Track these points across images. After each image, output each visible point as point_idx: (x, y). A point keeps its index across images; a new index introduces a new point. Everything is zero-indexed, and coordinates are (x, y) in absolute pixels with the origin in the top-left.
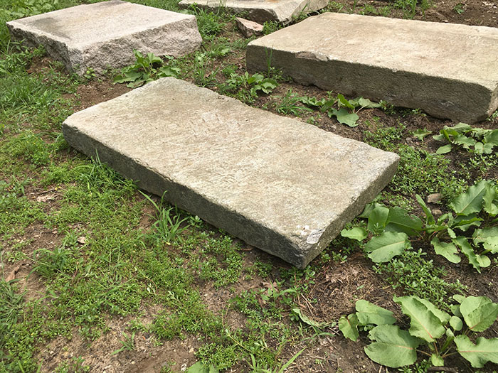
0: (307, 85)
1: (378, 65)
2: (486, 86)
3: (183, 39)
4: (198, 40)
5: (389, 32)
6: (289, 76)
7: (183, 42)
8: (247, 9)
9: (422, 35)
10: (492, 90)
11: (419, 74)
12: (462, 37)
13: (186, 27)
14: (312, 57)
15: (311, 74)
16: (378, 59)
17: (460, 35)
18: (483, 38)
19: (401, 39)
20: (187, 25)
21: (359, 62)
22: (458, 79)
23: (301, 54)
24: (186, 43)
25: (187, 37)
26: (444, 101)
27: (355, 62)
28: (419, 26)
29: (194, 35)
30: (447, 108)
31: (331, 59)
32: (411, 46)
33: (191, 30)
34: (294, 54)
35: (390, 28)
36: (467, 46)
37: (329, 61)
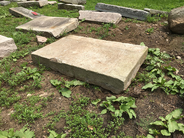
0: (57, 71)
1: (81, 67)
2: (121, 80)
3: (7, 49)
4: (15, 49)
5: (91, 46)
6: (49, 68)
7: (6, 51)
8: (41, 32)
9: (103, 49)
10: (124, 81)
11: (96, 73)
12: (118, 50)
13: (8, 44)
14: (56, 61)
15: (57, 68)
16: (81, 63)
17: (118, 48)
18: (126, 50)
19: (94, 51)
20: (9, 43)
21: (73, 65)
22: (110, 76)
23: (52, 59)
24: (8, 51)
25: (9, 48)
26: (107, 84)
27: (72, 65)
28: (103, 43)
29: (12, 47)
30: (109, 86)
31: (63, 63)
32: (97, 55)
33: (11, 45)
34: (49, 59)
35: (92, 44)
36: (119, 55)
37: (62, 63)
